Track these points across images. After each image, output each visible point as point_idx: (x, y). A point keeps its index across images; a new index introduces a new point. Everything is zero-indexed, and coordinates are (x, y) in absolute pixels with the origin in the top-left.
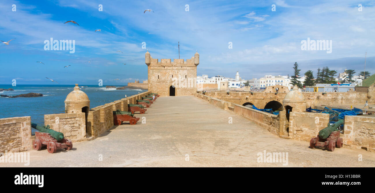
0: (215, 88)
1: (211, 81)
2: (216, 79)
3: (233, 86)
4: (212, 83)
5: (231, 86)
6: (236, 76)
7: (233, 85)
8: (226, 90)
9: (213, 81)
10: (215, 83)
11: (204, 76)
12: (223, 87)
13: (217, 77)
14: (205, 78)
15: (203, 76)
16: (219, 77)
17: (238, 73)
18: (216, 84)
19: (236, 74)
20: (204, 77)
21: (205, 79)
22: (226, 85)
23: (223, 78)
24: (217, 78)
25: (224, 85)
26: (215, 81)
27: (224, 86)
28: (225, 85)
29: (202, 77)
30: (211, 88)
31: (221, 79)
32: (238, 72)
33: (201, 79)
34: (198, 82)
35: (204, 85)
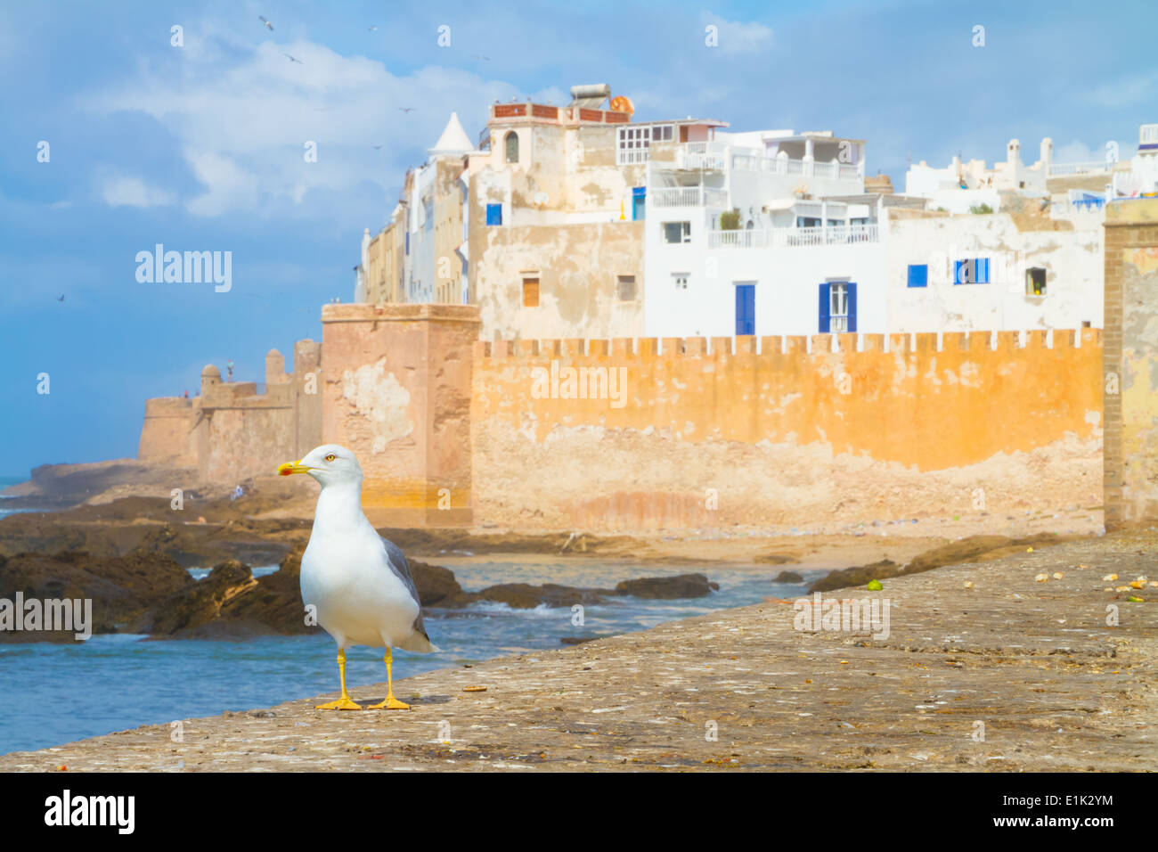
33: (986, 210)
34: (851, 290)
35: (998, 379)
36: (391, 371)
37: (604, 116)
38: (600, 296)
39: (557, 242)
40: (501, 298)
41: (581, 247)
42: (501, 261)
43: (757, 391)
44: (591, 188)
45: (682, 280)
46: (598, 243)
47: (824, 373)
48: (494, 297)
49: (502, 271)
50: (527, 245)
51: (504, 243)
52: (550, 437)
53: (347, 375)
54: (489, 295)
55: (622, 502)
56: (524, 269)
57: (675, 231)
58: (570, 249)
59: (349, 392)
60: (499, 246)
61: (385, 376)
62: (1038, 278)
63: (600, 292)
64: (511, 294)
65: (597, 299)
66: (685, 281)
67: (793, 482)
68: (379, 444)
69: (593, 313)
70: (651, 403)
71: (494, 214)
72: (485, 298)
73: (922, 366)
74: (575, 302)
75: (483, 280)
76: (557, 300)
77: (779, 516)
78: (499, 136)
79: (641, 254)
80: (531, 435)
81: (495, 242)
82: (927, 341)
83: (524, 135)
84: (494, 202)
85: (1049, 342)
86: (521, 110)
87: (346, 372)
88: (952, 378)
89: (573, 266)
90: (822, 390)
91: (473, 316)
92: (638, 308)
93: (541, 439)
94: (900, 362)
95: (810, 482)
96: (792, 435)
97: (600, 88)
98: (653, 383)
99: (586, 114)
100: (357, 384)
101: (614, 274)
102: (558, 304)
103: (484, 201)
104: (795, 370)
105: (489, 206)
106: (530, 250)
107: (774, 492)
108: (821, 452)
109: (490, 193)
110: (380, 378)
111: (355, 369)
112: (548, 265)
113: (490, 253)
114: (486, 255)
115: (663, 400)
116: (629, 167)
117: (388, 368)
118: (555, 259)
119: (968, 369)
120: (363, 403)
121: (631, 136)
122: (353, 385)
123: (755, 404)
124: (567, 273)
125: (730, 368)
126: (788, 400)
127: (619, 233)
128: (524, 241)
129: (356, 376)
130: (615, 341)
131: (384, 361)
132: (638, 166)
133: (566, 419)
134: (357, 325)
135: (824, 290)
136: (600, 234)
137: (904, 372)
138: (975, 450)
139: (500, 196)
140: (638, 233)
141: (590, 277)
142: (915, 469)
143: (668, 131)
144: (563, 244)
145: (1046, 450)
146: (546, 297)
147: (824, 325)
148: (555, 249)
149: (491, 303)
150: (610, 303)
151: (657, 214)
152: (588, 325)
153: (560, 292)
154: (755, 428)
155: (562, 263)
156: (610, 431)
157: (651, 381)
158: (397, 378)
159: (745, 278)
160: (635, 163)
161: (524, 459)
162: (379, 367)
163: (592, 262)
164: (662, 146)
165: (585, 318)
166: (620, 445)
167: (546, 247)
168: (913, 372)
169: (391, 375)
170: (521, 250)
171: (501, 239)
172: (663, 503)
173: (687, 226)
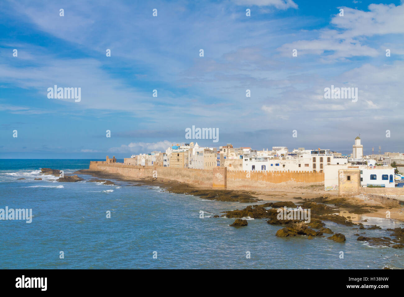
0: (312, 184)
1: (300, 165)
2: (314, 160)
3: (373, 182)
4: (303, 169)
5: (367, 181)
6: (355, 147)
7: (373, 177)
8: (356, 194)
9: (307, 165)
10: (310, 169)
11: (278, 150)
12: (348, 184)
13: (316, 153)
14: (282, 155)
15: (275, 150)
16: (323, 152)
17: (358, 142)
18: (315, 171)
19: (354, 144)
20: (279, 153)
21: (281, 158)
22: (354, 178)
23: (332, 157)
24: (318, 157)
25: (349, 178)
26: (311, 164)
27: (349, 182)
28: (352, 178)
29: (273, 151)
30: (300, 183)
31: (329, 160)
32: (358, 138)
33: (272, 158)
34: (265, 166)
35: (283, 175)
38: (238, 166)
41: (236, 161)
43: (258, 176)
44: (232, 154)
45: (247, 165)
46: (238, 161)
48: (226, 166)
52: (236, 180)
53: (216, 174)
55: (243, 186)
56: (229, 163)
57: (246, 160)
58: (235, 161)
59: (216, 176)
62: (284, 166)
64: (228, 165)
67: (261, 185)
68: (219, 181)
69: (237, 168)
71: (225, 158)
73: (275, 174)
74: (235, 166)
75: (225, 164)
77: (260, 188)
78: (223, 149)
79: (242, 162)
80: (233, 180)
82: (275, 171)
83: (226, 150)
85: (287, 172)
88: (278, 175)
90: (264, 176)
92: (242, 167)
93: (234, 180)
94: (273, 173)
95: (263, 184)
96: (261, 180)
97: (230, 144)
99: (231, 147)
101: (239, 164)
103: (224, 156)
106: (229, 161)
107: (259, 185)
108: (265, 182)
110: (219, 174)
112: (232, 163)
113: (226, 162)
119: (280, 174)
121: (236, 150)
123: (258, 177)
124: (234, 164)
126: (261, 177)
127: (240, 160)
133: (237, 178)
134: (217, 169)
135: (262, 166)
137: (273, 174)
138: (280, 182)
140: (242, 160)
142: (274, 184)
143: (240, 149)
145: (287, 182)
146: (232, 166)
147: (262, 169)
148: (233, 161)
150: (239, 167)
151: (244, 158)
153: (233, 166)
154: (258, 179)
155: (234, 163)
156: (242, 180)
158: (221, 174)
159: (254, 165)
161: (232, 182)
163: (237, 163)
164: (240, 151)
166: (243, 181)
167: (232, 161)
168: (274, 174)
171: (227, 160)
172: (248, 186)
173: (247, 160)
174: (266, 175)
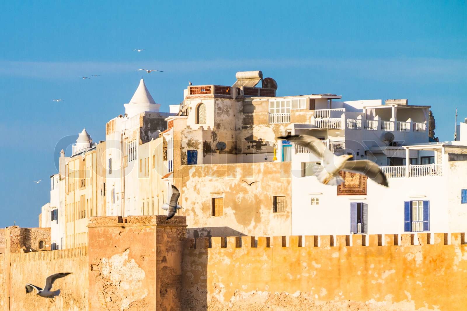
36: (132, 258)
37: (259, 92)
38: (262, 209)
39: (234, 176)
40: (198, 211)
42: (198, 187)
43: (366, 269)
46: (261, 175)
47: (409, 258)
48: (193, 210)
49: (198, 193)
50: (214, 178)
51: (200, 176)
52: (233, 299)
53: (104, 260)
54: (190, 208)
56: (212, 192)
59: (105, 271)
60: (197, 178)
61: (129, 261)
63: (262, 207)
64: (204, 209)
65: (261, 211)
66: (317, 200)
68: (125, 304)
69: (258, 220)
70: (298, 276)
72: (187, 210)
74: (246, 213)
75: (186, 199)
76: (234, 211)
79: (289, 183)
81: (193, 176)
84: (192, 149)
86: (208, 90)
87: (104, 259)
89: (245, 191)
90: (409, 268)
91: (182, 223)
92: (288, 216)
93: (227, 300)
98: (299, 264)
99: (248, 91)
100: (110, 266)
102: (235, 214)
103: (186, 149)
104: (391, 256)
105: (189, 152)
106: (217, 180)
108: (408, 307)
109: (189, 144)
110: (125, 263)
111: (109, 258)
112: (228, 190)
113: (191, 182)
114: (188, 183)
115: (307, 275)
116: (276, 125)
117: (130, 256)
118: (233, 186)
120: (115, 277)
121: (278, 105)
122: (108, 267)
123: (365, 277)
124: (241, 195)
125: (349, 255)
126: (387, 274)
127: (275, 169)
128: (213, 175)
129: (110, 261)
130: (275, 238)
131: (128, 252)
132: (282, 124)
133: (244, 287)
134: (110, 230)
136: (262, 170)
139: (196, 145)
141: (256, 196)
144: (239, 176)
146: (227, 210)
147: (408, 227)
148: (234, 180)
149: (192, 214)
150: (269, 213)
152: (255, 228)
153: (236, 207)
154: (366, 292)
155: (237, 189)
157: (298, 262)
158: (136, 262)
160: (281, 123)
162: (125, 256)
163: (257, 188)
164: (298, 112)
165: (253, 223)
166: (278, 303)
167: (226, 178)
169: (133, 260)
170: (210, 180)
171: (198, 174)
174: (419, 259)
